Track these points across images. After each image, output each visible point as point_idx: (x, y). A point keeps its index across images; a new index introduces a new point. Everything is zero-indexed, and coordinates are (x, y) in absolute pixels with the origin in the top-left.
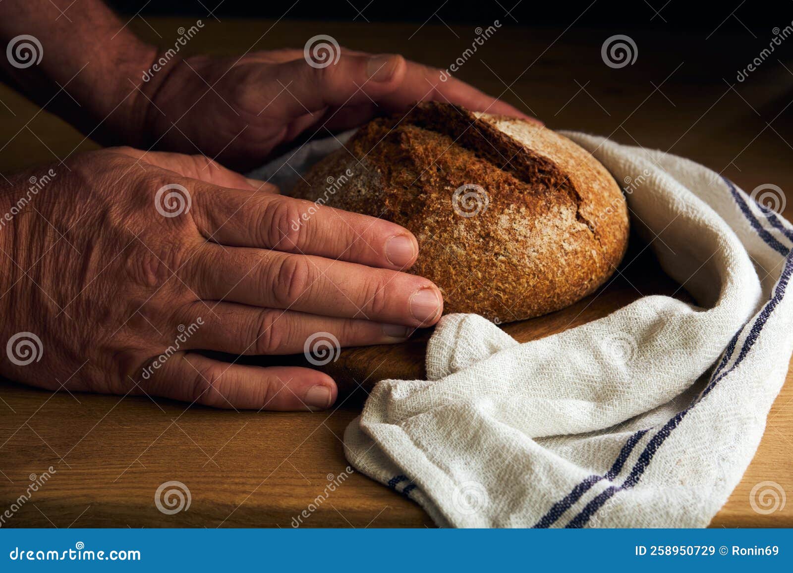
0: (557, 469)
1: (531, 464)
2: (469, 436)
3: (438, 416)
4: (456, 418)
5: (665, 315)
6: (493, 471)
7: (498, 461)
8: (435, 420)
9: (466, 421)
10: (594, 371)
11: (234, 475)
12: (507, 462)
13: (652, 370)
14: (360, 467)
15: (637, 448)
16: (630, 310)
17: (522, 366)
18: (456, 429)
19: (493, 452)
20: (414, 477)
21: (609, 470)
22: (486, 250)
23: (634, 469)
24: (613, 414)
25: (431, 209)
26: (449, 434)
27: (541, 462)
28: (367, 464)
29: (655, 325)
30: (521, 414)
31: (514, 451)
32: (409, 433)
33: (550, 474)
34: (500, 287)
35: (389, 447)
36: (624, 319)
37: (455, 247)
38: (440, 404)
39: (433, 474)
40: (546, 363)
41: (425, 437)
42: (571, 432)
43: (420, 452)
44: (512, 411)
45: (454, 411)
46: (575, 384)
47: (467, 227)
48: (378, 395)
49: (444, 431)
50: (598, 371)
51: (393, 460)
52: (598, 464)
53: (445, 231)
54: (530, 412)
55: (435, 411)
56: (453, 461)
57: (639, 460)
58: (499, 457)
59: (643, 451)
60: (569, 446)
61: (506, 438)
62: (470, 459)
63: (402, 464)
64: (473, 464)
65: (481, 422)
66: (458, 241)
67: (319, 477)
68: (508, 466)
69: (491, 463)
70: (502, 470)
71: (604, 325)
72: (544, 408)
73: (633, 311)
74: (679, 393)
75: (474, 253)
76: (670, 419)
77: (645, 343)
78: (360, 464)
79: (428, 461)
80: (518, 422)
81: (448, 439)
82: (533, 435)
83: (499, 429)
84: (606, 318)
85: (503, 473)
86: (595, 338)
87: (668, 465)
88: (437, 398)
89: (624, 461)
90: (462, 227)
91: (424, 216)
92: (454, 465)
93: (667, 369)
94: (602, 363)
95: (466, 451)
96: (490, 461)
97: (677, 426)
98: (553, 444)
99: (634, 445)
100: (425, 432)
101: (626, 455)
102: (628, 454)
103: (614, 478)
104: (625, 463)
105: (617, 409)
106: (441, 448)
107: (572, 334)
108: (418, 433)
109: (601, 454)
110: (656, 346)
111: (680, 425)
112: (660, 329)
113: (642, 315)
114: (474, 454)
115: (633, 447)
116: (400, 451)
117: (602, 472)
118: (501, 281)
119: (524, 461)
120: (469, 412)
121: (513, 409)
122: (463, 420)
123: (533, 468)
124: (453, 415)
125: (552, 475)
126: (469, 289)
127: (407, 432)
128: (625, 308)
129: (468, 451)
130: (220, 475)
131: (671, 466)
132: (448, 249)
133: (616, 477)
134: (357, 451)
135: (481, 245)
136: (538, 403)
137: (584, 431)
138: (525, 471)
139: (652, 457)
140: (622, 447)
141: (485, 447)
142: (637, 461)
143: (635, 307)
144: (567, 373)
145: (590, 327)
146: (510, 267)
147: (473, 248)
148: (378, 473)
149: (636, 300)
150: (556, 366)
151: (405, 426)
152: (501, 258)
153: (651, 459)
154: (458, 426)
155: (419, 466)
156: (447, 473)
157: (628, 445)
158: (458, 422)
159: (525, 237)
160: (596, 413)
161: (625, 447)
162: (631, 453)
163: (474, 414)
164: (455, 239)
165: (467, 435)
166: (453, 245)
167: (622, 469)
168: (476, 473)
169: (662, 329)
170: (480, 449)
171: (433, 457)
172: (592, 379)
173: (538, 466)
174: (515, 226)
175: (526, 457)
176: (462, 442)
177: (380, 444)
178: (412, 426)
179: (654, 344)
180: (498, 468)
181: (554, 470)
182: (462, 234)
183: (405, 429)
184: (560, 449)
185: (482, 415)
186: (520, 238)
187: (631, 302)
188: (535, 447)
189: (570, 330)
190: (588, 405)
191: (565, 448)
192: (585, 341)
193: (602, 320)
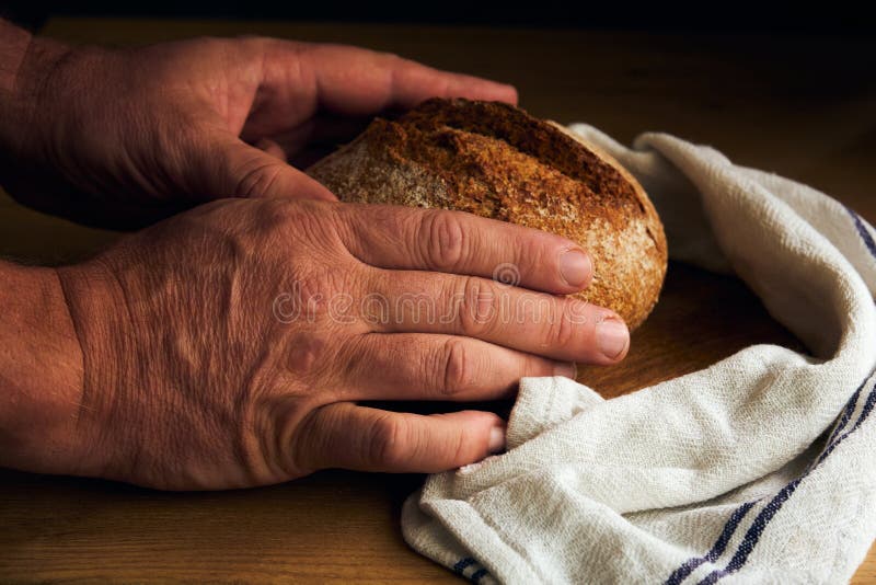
0: (650, 551)
1: (621, 546)
2: (548, 513)
3: (512, 489)
4: (533, 492)
5: (775, 369)
6: (577, 555)
7: (582, 542)
8: (509, 494)
9: (546, 495)
10: (694, 434)
12: (593, 544)
13: (761, 433)
14: (420, 548)
15: (743, 523)
16: (735, 362)
17: (612, 426)
18: (533, 505)
19: (576, 532)
20: (484, 562)
21: (711, 550)
23: (740, 548)
24: (716, 484)
26: (525, 509)
27: (633, 543)
28: (429, 545)
29: (763, 380)
30: (608, 487)
31: (601, 531)
32: (478, 508)
33: (643, 558)
35: (456, 526)
36: (727, 372)
38: (515, 477)
39: (508, 559)
40: (639, 423)
41: (497, 514)
42: (667, 505)
43: (491, 531)
44: (598, 483)
45: (531, 484)
46: (673, 450)
49: (519, 506)
50: (697, 433)
51: (460, 541)
52: (697, 542)
54: (619, 484)
55: (509, 484)
56: (530, 542)
57: (746, 538)
58: (584, 538)
59: (750, 527)
60: (663, 522)
61: (591, 516)
62: (549, 540)
63: (471, 546)
64: (553, 546)
65: (563, 496)
68: (594, 549)
69: (574, 545)
70: (588, 554)
71: (704, 378)
72: (635, 479)
73: (739, 363)
74: (792, 458)
76: (781, 489)
77: (752, 401)
78: (421, 546)
79: (501, 542)
80: (605, 497)
81: (523, 516)
82: (620, 510)
83: (583, 505)
84: (706, 370)
85: (588, 558)
86: (695, 393)
87: (780, 543)
88: (511, 469)
89: (729, 539)
92: (531, 547)
93: (777, 431)
94: (703, 424)
95: (545, 529)
96: (573, 542)
97: (789, 497)
98: (645, 518)
99: (740, 521)
100: (497, 508)
101: (731, 532)
102: (733, 530)
103: (717, 559)
104: (729, 542)
105: (721, 478)
106: (516, 527)
107: (667, 388)
108: (489, 509)
109: (701, 531)
110: (765, 404)
111: (793, 496)
112: (769, 385)
113: (749, 369)
114: (555, 534)
115: (739, 523)
116: (468, 531)
117: (703, 554)
119: (613, 543)
120: (549, 485)
121: (599, 481)
122: (542, 494)
123: (623, 551)
124: (530, 488)
125: (646, 560)
127: (475, 508)
128: (728, 359)
129: (547, 531)
131: (783, 544)
133: (720, 558)
134: (417, 530)
136: (629, 473)
137: (682, 504)
138: (614, 555)
139: (761, 534)
140: (726, 521)
141: (567, 526)
142: (744, 539)
143: (740, 358)
144: (664, 436)
145: (688, 380)
148: (442, 555)
149: (741, 350)
150: (650, 427)
151: (474, 502)
153: (760, 536)
154: (535, 500)
155: (490, 548)
156: (524, 558)
157: (733, 520)
158: (535, 496)
159: (613, 256)
160: (697, 482)
161: (729, 522)
162: (736, 530)
163: (554, 487)
165: (546, 512)
167: (726, 548)
168: (557, 556)
169: (772, 384)
170: (561, 528)
171: (507, 538)
172: (692, 444)
173: (629, 549)
175: (614, 537)
176: (540, 520)
177: (445, 522)
178: (482, 502)
179: (762, 402)
180: (583, 552)
181: (648, 554)
183: (474, 506)
184: (653, 523)
185: (564, 488)
186: (609, 257)
187: (735, 352)
188: (625, 525)
189: (664, 383)
190: (687, 474)
191: (659, 522)
192: (683, 397)
193: (702, 372)
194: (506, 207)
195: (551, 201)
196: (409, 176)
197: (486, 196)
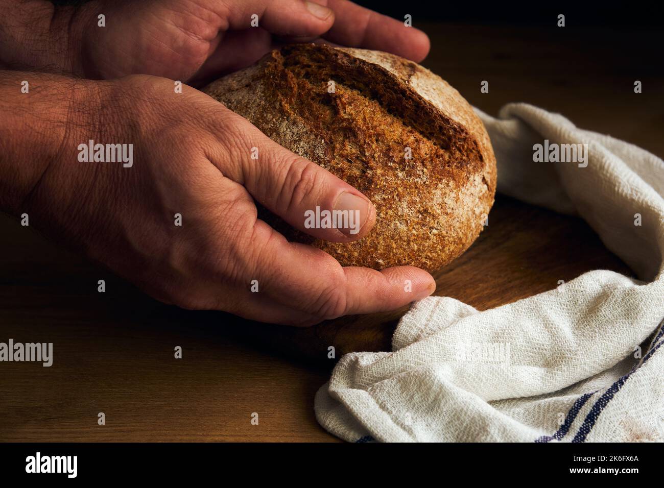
0: (510, 430)
1: (487, 426)
2: (430, 400)
3: (402, 381)
4: (418, 383)
5: (609, 288)
6: (452, 433)
7: (456, 423)
8: (399, 385)
9: (428, 386)
10: (544, 340)
11: (214, 433)
12: (465, 424)
13: (597, 338)
14: (330, 428)
15: (583, 409)
16: (577, 283)
17: (479, 333)
18: (418, 394)
19: (452, 415)
20: (380, 439)
21: (558, 430)
22: (424, 225)
23: (581, 429)
24: (561, 379)
25: (378, 187)
26: (412, 397)
27: (496, 423)
28: (336, 425)
29: (599, 297)
30: (477, 380)
31: (471, 414)
32: (375, 397)
33: (504, 435)
34: (429, 256)
35: (357, 410)
36: (571, 291)
37: (399, 224)
38: (403, 371)
39: (397, 435)
40: (501, 331)
41: (390, 401)
42: (523, 395)
43: (385, 414)
44: (469, 377)
45: (417, 377)
46: (527, 351)
47: (409, 204)
48: (345, 364)
49: (407, 395)
50: (547, 339)
51: (361, 422)
52: (547, 424)
53: (391, 208)
54: (485, 378)
55: (399, 377)
56: (416, 423)
57: (585, 421)
58: (458, 419)
59: (589, 413)
60: (521, 408)
61: (464, 403)
62: (431, 421)
63: (369, 426)
64: (433, 426)
65: (441, 387)
66: (401, 217)
67: (292, 435)
68: (466, 428)
69: (450, 425)
70: (461, 431)
71: (553, 296)
72: (498, 374)
73: (580, 284)
74: (622, 359)
75: (414, 228)
76: (613, 383)
77: (590, 314)
78: (330, 426)
79: (393, 423)
80: (474, 387)
81: (410, 402)
82: (487, 398)
83: (457, 393)
84: (555, 290)
85: (461, 435)
86: (545, 307)
87: (612, 425)
88: (400, 364)
89: (572, 422)
90: (405, 204)
91: (372, 193)
92: (416, 426)
93: (610, 337)
94: (551, 332)
95: (427, 413)
96: (449, 422)
97: (619, 389)
98: (506, 405)
99: (581, 407)
100: (390, 396)
101: (573, 416)
102: (575, 415)
103: (563, 437)
104: (572, 424)
105: (565, 374)
106: (405, 411)
107: (523, 304)
108: (383, 397)
109: (551, 415)
110: (601, 316)
111: (622, 389)
112: (604, 301)
113: (588, 288)
114: (435, 416)
115: (580, 409)
116: (367, 413)
117: (551, 432)
118: (430, 252)
119: (481, 423)
120: (430, 378)
121: (470, 375)
122: (425, 385)
123: (489, 430)
124: (415, 381)
125: (506, 436)
126: (405, 260)
127: (372, 396)
128: (572, 281)
129: (429, 414)
130: (201, 434)
131: (614, 426)
132: (392, 226)
133: (564, 436)
134: (327, 413)
135: (420, 221)
136: (493, 369)
137: (535, 395)
138: (481, 432)
139: (597, 418)
140: (570, 408)
141: (445, 410)
142: (584, 422)
143: (581, 280)
144: (520, 341)
145: (540, 297)
146: (440, 238)
147: (413, 224)
148: (347, 433)
149: (582, 274)
150: (510, 335)
151: (371, 390)
152: (435, 231)
153: (596, 419)
154: (419, 390)
155: (384, 427)
156: (411, 435)
157: (575, 407)
158: (420, 386)
159: (453, 209)
160: (546, 377)
161: (572, 409)
162: (578, 415)
163: (434, 380)
164: (399, 216)
165: (428, 399)
166: (397, 222)
167: (570, 429)
168: (437, 433)
169: (606, 301)
170: (440, 412)
171: (397, 419)
172: (542, 347)
173: (493, 428)
174: (446, 200)
175: (481, 419)
176: (423, 406)
177: (349, 407)
178: (378, 391)
179: (599, 314)
180: (457, 430)
181: (508, 432)
182: (405, 212)
183: (372, 393)
184: (512, 410)
185: (441, 381)
186: (449, 211)
187: (577, 276)
188: (490, 410)
189: (521, 300)
190: (539, 371)
191: (517, 409)
192: (536, 311)
193: (551, 291)
194: (371, 169)
195: (409, 166)
196: (295, 130)
197: (357, 157)
